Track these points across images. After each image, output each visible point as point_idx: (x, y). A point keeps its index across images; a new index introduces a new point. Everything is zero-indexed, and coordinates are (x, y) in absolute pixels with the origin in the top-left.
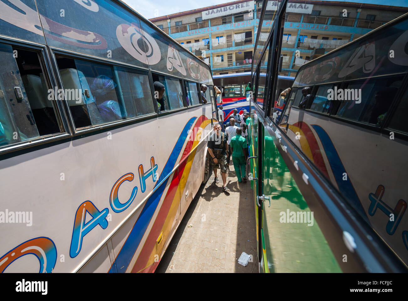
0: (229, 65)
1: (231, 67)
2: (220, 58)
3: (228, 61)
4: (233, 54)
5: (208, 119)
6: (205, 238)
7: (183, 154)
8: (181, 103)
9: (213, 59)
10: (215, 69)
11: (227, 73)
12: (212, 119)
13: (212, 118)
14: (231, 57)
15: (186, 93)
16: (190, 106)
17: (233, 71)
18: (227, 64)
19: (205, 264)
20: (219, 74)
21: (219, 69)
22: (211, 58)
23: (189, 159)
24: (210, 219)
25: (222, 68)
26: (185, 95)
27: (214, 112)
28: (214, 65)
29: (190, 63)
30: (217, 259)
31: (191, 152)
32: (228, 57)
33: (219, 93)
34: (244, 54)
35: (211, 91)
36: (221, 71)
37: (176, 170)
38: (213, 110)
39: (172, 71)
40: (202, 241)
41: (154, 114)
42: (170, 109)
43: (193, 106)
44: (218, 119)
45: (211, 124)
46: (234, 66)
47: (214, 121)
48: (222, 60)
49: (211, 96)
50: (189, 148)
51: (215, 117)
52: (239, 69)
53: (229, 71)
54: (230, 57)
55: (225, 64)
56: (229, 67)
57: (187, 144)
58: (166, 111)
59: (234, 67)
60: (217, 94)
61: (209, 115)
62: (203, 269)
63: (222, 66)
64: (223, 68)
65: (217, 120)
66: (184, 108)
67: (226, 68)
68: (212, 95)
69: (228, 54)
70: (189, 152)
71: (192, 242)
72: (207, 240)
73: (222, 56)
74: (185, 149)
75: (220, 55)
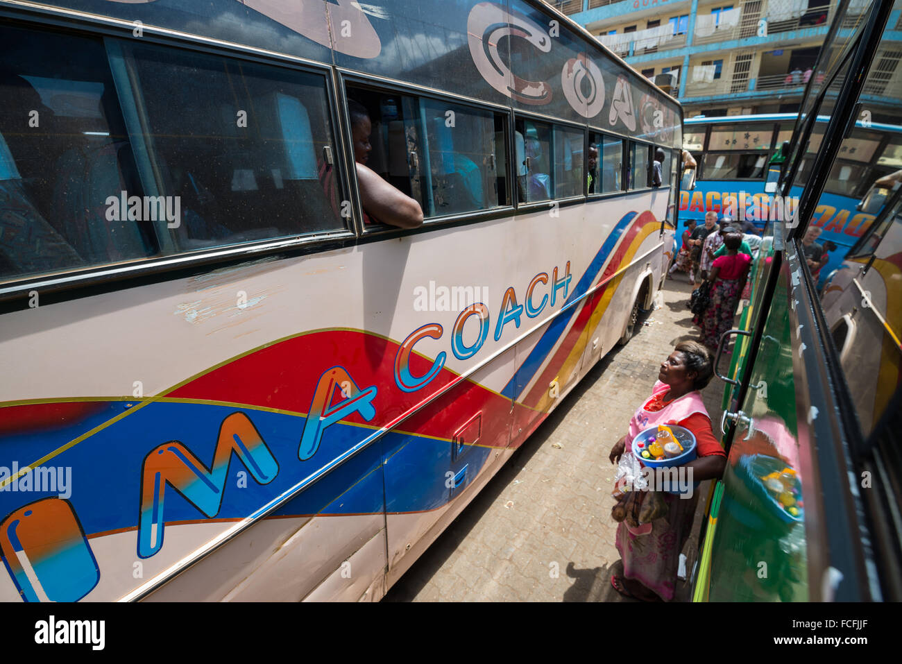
0: (734, 89)
1: (738, 95)
2: (712, 69)
3: (735, 77)
4: (753, 57)
5: (655, 220)
6: (583, 478)
7: (604, 273)
8: (619, 181)
9: (690, 73)
10: (690, 100)
11: (724, 113)
12: (663, 223)
13: (664, 219)
14: (747, 66)
15: (629, 165)
16: (630, 190)
17: (743, 105)
18: (730, 85)
19: (574, 522)
20: (700, 113)
21: (701, 99)
22: (684, 70)
23: (610, 285)
24: (602, 446)
25: (711, 96)
26: (626, 168)
27: (671, 207)
28: (690, 88)
29: (645, 106)
30: (602, 524)
31: (616, 274)
32: (737, 67)
33: (692, 167)
34: (792, 58)
35: (675, 161)
36: (705, 105)
37: (590, 295)
38: (669, 204)
39: (616, 125)
40: (577, 482)
41: (582, 197)
42: (601, 192)
43: (636, 190)
44: (676, 224)
45: (659, 231)
46: (751, 90)
47: (666, 226)
48: (717, 75)
49: (672, 172)
50: (615, 266)
51: (671, 220)
52: (764, 100)
53: (730, 106)
54: (742, 68)
55: (724, 88)
56: (733, 95)
57: (613, 258)
58: (596, 195)
59: (748, 94)
60: (687, 167)
61: (660, 214)
62: (568, 530)
63: (713, 90)
64: (715, 98)
65: (673, 227)
66: (621, 192)
67: (725, 97)
68: (674, 171)
69: (738, 58)
70: (613, 273)
71: (556, 476)
72: (589, 483)
73: (719, 63)
74: (609, 265)
75: (713, 59)
